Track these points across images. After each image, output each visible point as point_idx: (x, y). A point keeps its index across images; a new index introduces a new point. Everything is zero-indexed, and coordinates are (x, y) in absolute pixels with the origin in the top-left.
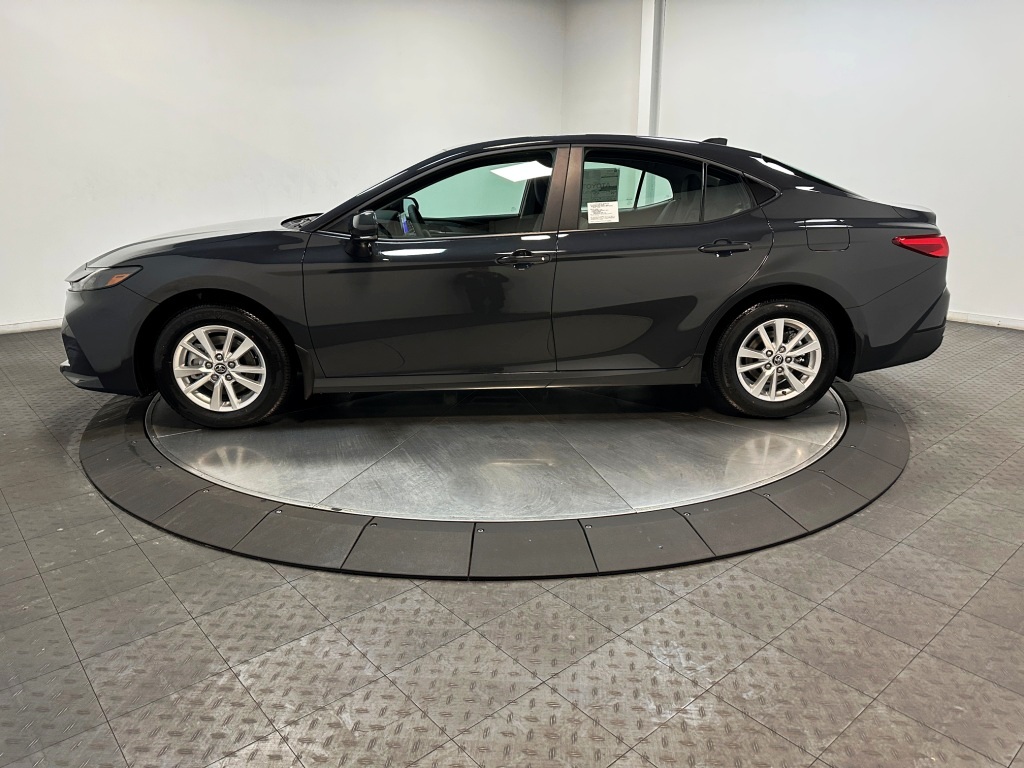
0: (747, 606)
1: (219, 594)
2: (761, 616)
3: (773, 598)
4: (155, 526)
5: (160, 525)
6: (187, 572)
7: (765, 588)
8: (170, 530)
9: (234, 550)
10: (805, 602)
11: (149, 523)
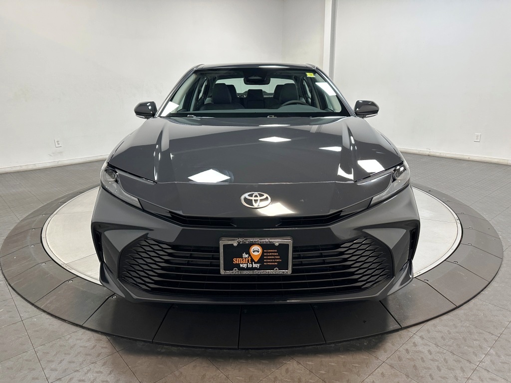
0: (429, 368)
1: (70, 362)
2: (441, 377)
3: (446, 361)
4: (36, 307)
5: (39, 306)
6: (51, 344)
7: (438, 352)
8: (45, 309)
9: (84, 325)
10: (468, 364)
11: (33, 304)
